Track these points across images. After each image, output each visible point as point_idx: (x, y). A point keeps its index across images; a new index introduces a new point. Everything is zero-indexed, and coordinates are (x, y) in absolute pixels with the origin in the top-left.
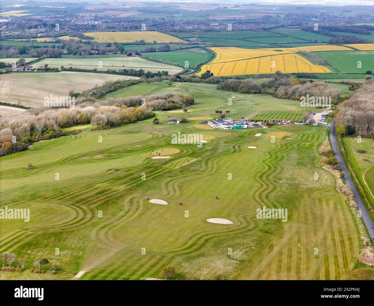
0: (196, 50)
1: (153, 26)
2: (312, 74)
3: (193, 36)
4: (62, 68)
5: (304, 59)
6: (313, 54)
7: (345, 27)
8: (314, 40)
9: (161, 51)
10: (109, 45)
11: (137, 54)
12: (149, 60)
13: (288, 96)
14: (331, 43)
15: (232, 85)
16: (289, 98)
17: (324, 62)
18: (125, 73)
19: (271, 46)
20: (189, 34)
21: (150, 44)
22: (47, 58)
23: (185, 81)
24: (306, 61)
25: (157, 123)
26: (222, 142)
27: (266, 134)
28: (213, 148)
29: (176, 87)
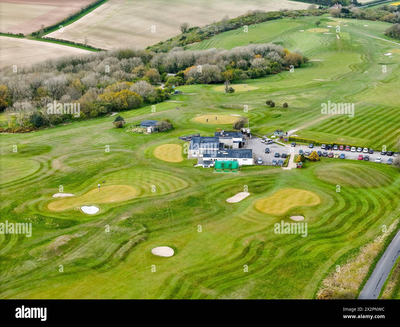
25: (120, 126)
26: (124, 218)
27: (261, 195)
28: (73, 240)
29: (325, 27)
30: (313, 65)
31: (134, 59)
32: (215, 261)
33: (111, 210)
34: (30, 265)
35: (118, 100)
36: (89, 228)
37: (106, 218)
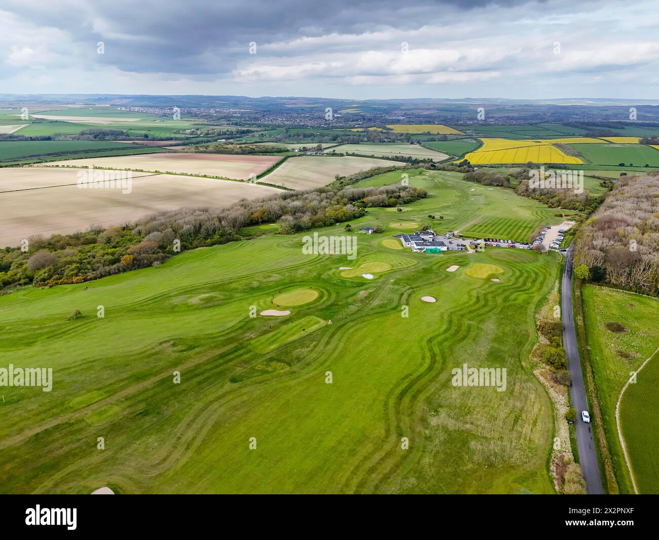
0: (469, 140)
1: (443, 121)
2: (563, 164)
3: (469, 128)
4: (347, 153)
5: (558, 150)
6: (567, 146)
7: (601, 122)
8: (571, 133)
9: (439, 141)
10: (402, 135)
11: (419, 143)
12: (426, 147)
13: (528, 193)
14: (587, 136)
15: (477, 176)
16: (528, 196)
17: (577, 153)
18: (396, 159)
19: (533, 138)
20: (467, 127)
21: (434, 135)
22: (348, 144)
23: (439, 170)
24: (560, 152)
25: (349, 230)
26: (392, 281)
27: (465, 267)
28: (370, 293)
29: (425, 175)
30: (431, 197)
31: (330, 193)
32: (462, 304)
33: (381, 276)
34: (353, 308)
35: (339, 216)
36: (375, 287)
37: (381, 281)
